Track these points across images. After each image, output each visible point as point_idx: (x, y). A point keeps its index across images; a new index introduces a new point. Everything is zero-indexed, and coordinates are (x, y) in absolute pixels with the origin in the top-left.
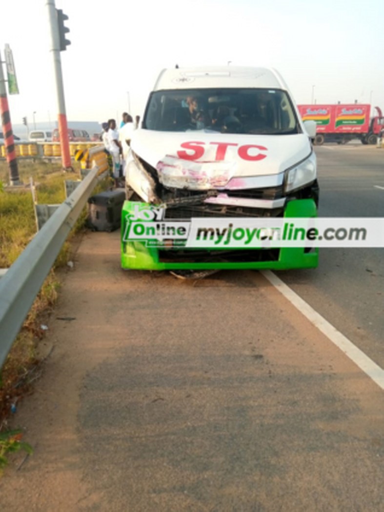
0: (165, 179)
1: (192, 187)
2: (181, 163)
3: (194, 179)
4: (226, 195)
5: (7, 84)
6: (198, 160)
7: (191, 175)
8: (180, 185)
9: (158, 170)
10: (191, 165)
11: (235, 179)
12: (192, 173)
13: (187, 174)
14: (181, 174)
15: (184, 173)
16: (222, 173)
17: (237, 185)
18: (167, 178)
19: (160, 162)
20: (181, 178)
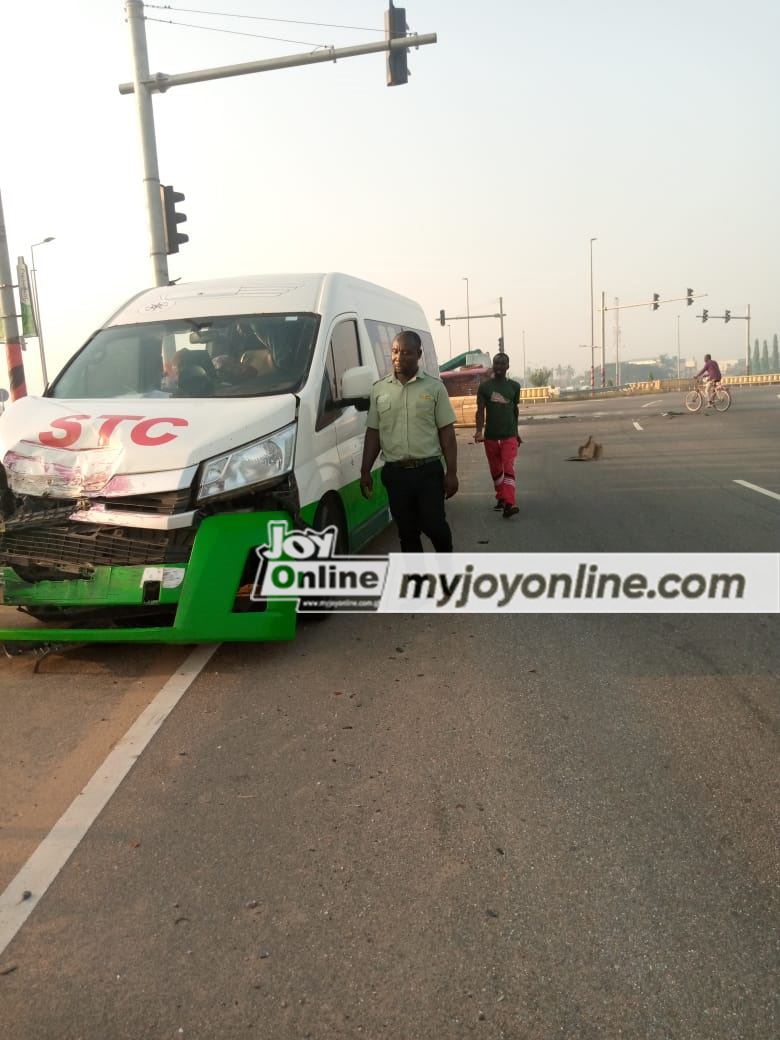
0: (16, 481)
1: (57, 493)
2: (42, 453)
3: (61, 480)
4: (102, 507)
5: (20, 321)
6: (71, 447)
7: (57, 473)
8: (37, 491)
9: (6, 465)
10: (60, 455)
11: (117, 478)
12: (61, 468)
13: (52, 471)
14: (41, 472)
15: (46, 470)
16: (102, 468)
17: (118, 489)
18: (20, 479)
19: (9, 453)
20: (41, 478)
